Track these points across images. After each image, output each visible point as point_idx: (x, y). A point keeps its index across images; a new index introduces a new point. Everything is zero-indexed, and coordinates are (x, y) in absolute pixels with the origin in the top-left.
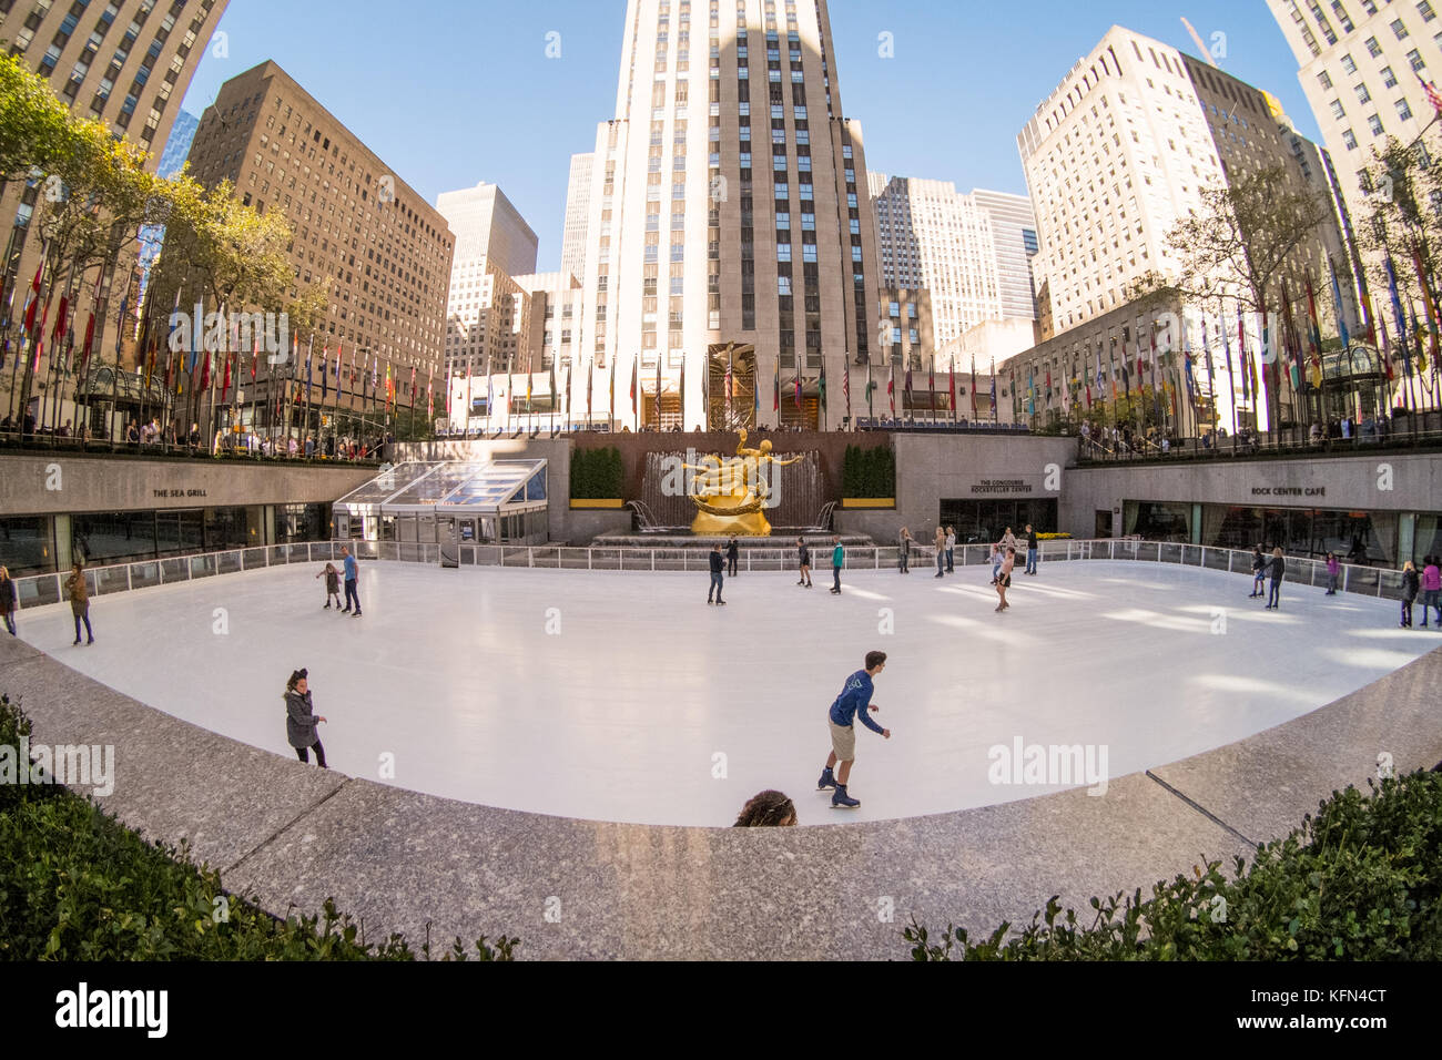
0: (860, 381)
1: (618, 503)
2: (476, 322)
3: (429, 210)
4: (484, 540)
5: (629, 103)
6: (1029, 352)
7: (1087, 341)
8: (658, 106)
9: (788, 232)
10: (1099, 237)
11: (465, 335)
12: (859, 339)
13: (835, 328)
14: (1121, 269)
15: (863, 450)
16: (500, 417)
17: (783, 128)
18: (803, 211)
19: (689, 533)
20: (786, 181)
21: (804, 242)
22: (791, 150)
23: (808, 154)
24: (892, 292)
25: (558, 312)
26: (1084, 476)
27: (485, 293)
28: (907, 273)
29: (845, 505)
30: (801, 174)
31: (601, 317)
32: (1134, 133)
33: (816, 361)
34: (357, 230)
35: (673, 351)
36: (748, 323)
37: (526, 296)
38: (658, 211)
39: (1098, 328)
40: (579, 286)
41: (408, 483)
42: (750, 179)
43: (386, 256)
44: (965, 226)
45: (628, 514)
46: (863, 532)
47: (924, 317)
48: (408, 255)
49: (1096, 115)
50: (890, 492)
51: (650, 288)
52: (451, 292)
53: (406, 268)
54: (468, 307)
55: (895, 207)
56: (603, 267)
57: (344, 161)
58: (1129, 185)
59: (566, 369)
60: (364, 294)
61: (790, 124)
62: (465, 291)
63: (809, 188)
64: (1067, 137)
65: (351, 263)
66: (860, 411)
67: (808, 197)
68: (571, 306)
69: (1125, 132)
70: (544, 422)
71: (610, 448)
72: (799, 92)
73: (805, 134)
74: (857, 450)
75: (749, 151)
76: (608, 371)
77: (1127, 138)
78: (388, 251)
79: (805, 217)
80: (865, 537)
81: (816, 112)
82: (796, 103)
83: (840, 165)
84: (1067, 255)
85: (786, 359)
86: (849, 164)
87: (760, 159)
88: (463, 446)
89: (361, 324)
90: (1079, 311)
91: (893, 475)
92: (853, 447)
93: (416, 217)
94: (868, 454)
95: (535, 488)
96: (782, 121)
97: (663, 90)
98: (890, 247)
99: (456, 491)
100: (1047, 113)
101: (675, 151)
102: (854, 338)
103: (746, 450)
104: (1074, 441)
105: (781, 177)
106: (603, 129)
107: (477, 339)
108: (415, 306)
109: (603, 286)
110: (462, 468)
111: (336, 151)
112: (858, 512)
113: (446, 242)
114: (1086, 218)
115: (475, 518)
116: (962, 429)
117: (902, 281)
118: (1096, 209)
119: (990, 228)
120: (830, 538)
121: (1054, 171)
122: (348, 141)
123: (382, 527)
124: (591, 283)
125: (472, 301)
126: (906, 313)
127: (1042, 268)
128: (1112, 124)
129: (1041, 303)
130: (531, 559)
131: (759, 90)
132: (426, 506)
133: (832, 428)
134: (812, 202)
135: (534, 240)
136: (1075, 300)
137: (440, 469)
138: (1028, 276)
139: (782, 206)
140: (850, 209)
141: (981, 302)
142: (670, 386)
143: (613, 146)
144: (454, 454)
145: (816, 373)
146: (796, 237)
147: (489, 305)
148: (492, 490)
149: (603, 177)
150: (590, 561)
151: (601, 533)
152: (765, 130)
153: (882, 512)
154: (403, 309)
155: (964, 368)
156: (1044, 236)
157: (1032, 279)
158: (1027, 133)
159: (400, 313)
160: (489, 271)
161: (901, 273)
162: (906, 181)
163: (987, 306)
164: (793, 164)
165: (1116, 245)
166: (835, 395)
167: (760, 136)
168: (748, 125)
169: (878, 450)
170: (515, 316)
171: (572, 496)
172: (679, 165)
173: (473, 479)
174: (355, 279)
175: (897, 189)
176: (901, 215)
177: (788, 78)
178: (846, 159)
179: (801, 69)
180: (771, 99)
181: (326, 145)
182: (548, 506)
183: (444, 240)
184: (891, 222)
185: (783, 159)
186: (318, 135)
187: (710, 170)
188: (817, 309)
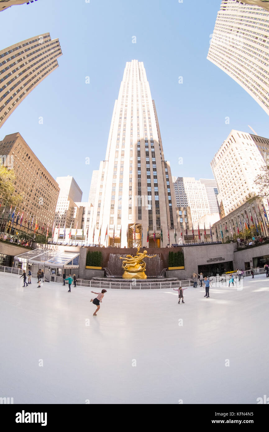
0: (172, 233)
1: (100, 268)
2: (64, 213)
3: (54, 181)
4: (59, 275)
5: (109, 156)
6: (219, 221)
7: (235, 216)
8: (116, 157)
9: (151, 192)
10: (235, 187)
11: (60, 217)
12: (171, 221)
13: (164, 219)
14: (242, 194)
15: (174, 253)
16: (67, 240)
17: (149, 164)
18: (155, 186)
19: (122, 278)
20: (150, 178)
21: (155, 195)
22: (151, 170)
23: (156, 171)
24: (179, 209)
25: (86, 212)
26: (240, 253)
27: (67, 206)
28: (183, 203)
29: (169, 269)
30: (154, 176)
31: (98, 215)
32: (241, 157)
33: (159, 228)
34: (34, 183)
35: (118, 225)
36: (140, 218)
37: (78, 208)
38: (115, 185)
39: (237, 212)
40: (93, 206)
41: (38, 255)
42: (140, 177)
43: (41, 191)
44: (198, 189)
45: (103, 272)
46: (175, 277)
47: (188, 215)
48: (47, 192)
49: (230, 154)
50: (182, 264)
51: (112, 207)
52: (57, 204)
53: (46, 195)
54: (62, 209)
55: (179, 185)
56: (100, 201)
57: (33, 163)
58: (241, 171)
59: (87, 228)
60: (34, 201)
61: (151, 163)
62: (61, 205)
63: (156, 180)
64: (223, 161)
65: (31, 191)
66: (173, 242)
67: (156, 182)
68: (90, 211)
69: (238, 157)
70: (80, 243)
71: (99, 252)
72: (153, 154)
73: (155, 165)
74: (172, 253)
75: (140, 170)
76: (99, 230)
77: (239, 159)
78: (42, 190)
79: (155, 188)
81: (158, 159)
82: (152, 157)
83: (165, 173)
84: (226, 193)
85: (150, 228)
86: (167, 173)
87: (143, 172)
88: (56, 247)
89: (32, 209)
90: (232, 208)
91: (183, 259)
92: (171, 252)
93: (50, 182)
94: (176, 254)
95: (75, 261)
96: (149, 162)
97: (118, 153)
98: (178, 196)
99: (52, 259)
100: (218, 156)
101: (120, 170)
102: (169, 221)
103: (139, 253)
104: (235, 244)
105: (149, 177)
106: (102, 163)
107: (63, 218)
108: (47, 206)
109: (99, 206)
110: (55, 253)
111: (31, 161)
112: (173, 271)
113: (58, 190)
114: (231, 182)
115: (56, 268)
116: (202, 244)
117: (182, 206)
118: (233, 179)
119: (205, 189)
120: (165, 279)
121: (221, 171)
122: (35, 158)
123: (28, 267)
124: (96, 205)
125: (63, 207)
126: (184, 213)
127: (220, 197)
128: (235, 156)
129: (220, 208)
131: (143, 154)
132: (42, 262)
133: (165, 247)
134: (157, 184)
135: (81, 193)
136: (230, 205)
137: (48, 252)
138: (216, 201)
139: (149, 185)
140: (167, 186)
141: (204, 210)
142: (117, 235)
143: (104, 168)
144: (53, 249)
145: (160, 232)
146: (153, 193)
147: (68, 209)
148: (63, 260)
149: (101, 176)
150: (91, 285)
151: (95, 277)
152: (144, 164)
153: (180, 271)
155: (202, 227)
156: (220, 189)
157: (217, 202)
158: (213, 163)
159: (43, 208)
160: (68, 200)
161: (182, 203)
162: (182, 178)
163: (206, 211)
164: (152, 174)
165: (240, 188)
166: (165, 237)
167: (143, 166)
168: (140, 163)
169: (179, 252)
170: (75, 213)
171: (87, 265)
172: (122, 174)
173: (57, 257)
174: (32, 196)
175: (180, 180)
176: (181, 187)
177: (150, 150)
178: (166, 172)
179: (154, 148)
180: (146, 156)
181: (29, 158)
182: (79, 267)
183: (57, 190)
184: (178, 190)
185: (149, 172)
186: (27, 155)
187: (130, 175)
188: (159, 214)
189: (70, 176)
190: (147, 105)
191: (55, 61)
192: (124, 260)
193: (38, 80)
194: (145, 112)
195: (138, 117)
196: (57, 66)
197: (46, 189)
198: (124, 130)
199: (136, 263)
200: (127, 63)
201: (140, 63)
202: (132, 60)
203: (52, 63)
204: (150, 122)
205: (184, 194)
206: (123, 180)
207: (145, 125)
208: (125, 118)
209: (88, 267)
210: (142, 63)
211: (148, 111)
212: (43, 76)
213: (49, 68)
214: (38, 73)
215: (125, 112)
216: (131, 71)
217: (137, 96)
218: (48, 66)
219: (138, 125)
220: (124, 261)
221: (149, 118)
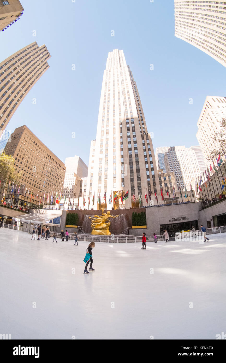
1: (76, 226)
3: (60, 161)
8: (102, 136)
17: (130, 138)
19: (90, 234)
20: (131, 150)
22: (132, 142)
23: (136, 143)
30: (135, 148)
38: (102, 160)
45: (78, 229)
51: (100, 178)
52: (65, 180)
55: (171, 154)
56: (92, 174)
57: (40, 148)
61: (132, 137)
62: (69, 180)
63: (137, 151)
67: (137, 153)
69: (214, 120)
71: (75, 213)
72: (133, 129)
73: (135, 138)
75: (123, 144)
81: (138, 133)
82: (133, 131)
85: (133, 194)
87: (125, 146)
92: (135, 212)
93: (57, 162)
94: (139, 214)
96: (130, 136)
97: (103, 132)
101: (106, 146)
106: (92, 142)
109: (91, 179)
111: (38, 146)
122: (41, 144)
125: (71, 183)
126: (168, 178)
131: (124, 129)
139: (130, 156)
141: (196, 174)
143: (94, 146)
147: (74, 184)
152: (126, 139)
163: (198, 175)
164: (133, 146)
168: (122, 138)
169: (142, 213)
172: (107, 149)
175: (171, 150)
176: (173, 156)
177: (130, 126)
178: (147, 143)
179: (134, 123)
180: (127, 131)
181: (36, 144)
182: (60, 226)
183: (63, 168)
184: (171, 158)
185: (130, 145)
186: (34, 142)
187: (114, 149)
188: (140, 180)
189: (77, 156)
190: (127, 87)
191: (45, 63)
192: (93, 219)
193: (33, 82)
194: (125, 93)
195: (119, 99)
196: (48, 67)
197: (53, 169)
198: (108, 112)
199: (101, 222)
200: (109, 53)
201: (120, 51)
202: (113, 50)
203: (44, 65)
204: (130, 101)
205: (176, 162)
206: (108, 155)
207: (126, 105)
208: (109, 101)
209: (67, 226)
210: (122, 51)
211: (128, 92)
212: (37, 77)
213: (41, 70)
214: (33, 76)
215: (108, 96)
216: (113, 59)
217: (118, 81)
218: (40, 69)
219: (120, 105)
220: (92, 221)
221: (129, 98)
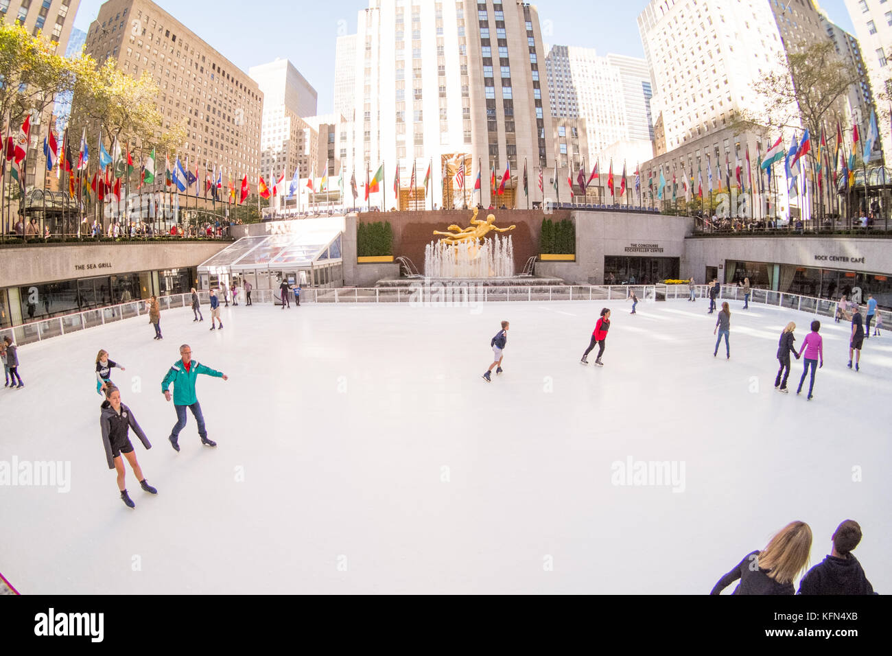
1: (390, 259)
2: (281, 149)
6: (650, 162)
7: (690, 156)
9: (492, 79)
11: (275, 157)
13: (525, 143)
14: (711, 108)
15: (554, 222)
18: (502, 65)
21: (503, 86)
25: (337, 137)
27: (285, 130)
29: (542, 259)
31: (367, 139)
33: (514, 164)
34: (198, 93)
35: (417, 159)
36: (468, 140)
37: (312, 129)
40: (347, 121)
41: (248, 251)
43: (218, 108)
44: (602, 78)
45: (398, 266)
46: (556, 276)
47: (581, 136)
50: (571, 249)
51: (400, 118)
53: (232, 115)
55: (556, 65)
56: (367, 106)
57: (186, 48)
60: (206, 135)
62: (272, 129)
65: (196, 115)
66: (550, 197)
68: (345, 133)
71: (384, 226)
74: (549, 222)
79: (503, 69)
80: (559, 280)
84: (674, 97)
85: (494, 164)
88: (284, 225)
91: (574, 239)
92: (547, 220)
93: (237, 82)
94: (557, 224)
95: (335, 250)
99: (281, 254)
103: (477, 222)
106: (362, 13)
107: (282, 159)
108: (240, 140)
109: (367, 118)
110: (285, 239)
111: (181, 42)
112: (551, 263)
113: (258, 97)
115: (295, 271)
116: (616, 209)
119: (620, 80)
120: (534, 280)
124: (359, 118)
125: (277, 135)
126: (569, 134)
127: (657, 105)
130: (337, 298)
132: (261, 265)
135: (315, 95)
136: (681, 128)
137: (268, 241)
138: (646, 112)
139: (487, 62)
143: (369, 26)
144: (278, 230)
145: (515, 173)
146: (498, 82)
147: (288, 138)
148: (307, 252)
150: (377, 297)
151: (381, 279)
153: (566, 263)
154: (232, 142)
155: (618, 170)
157: (649, 115)
159: (230, 145)
160: (286, 115)
162: (565, 48)
163: (619, 132)
169: (564, 222)
170: (306, 143)
171: (359, 255)
172: (416, 36)
173: (291, 246)
174: (199, 125)
185: (486, 31)
188: (513, 130)
192: (443, 236)
